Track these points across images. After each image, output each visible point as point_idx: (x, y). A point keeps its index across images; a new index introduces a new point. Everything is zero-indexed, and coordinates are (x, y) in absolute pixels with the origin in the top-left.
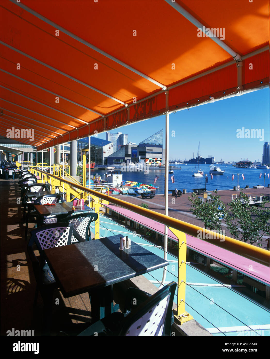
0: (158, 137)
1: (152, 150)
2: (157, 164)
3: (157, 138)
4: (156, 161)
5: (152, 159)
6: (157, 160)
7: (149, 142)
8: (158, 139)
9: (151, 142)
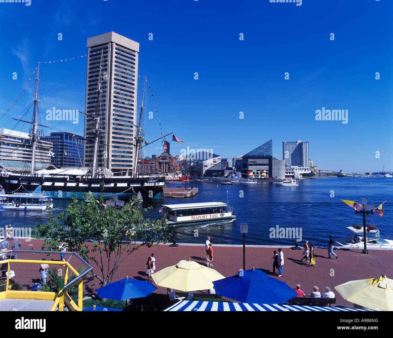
0: (266, 148)
1: (256, 162)
2: (263, 176)
3: (264, 149)
4: (261, 173)
5: (256, 171)
6: (263, 172)
7: (255, 154)
8: (266, 150)
9: (257, 154)
